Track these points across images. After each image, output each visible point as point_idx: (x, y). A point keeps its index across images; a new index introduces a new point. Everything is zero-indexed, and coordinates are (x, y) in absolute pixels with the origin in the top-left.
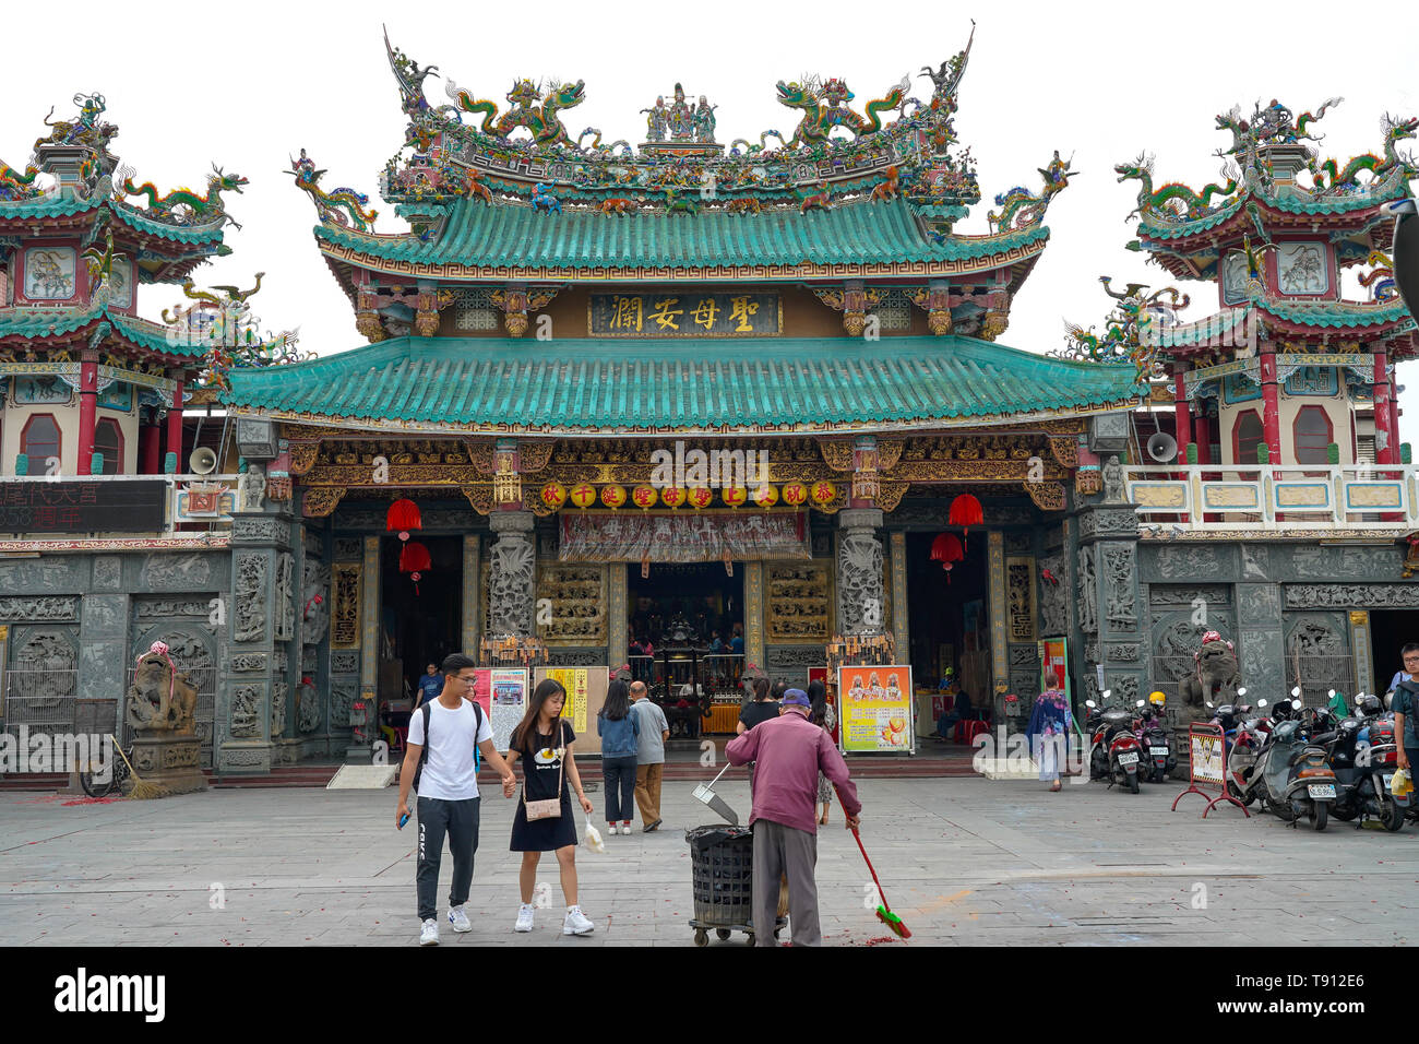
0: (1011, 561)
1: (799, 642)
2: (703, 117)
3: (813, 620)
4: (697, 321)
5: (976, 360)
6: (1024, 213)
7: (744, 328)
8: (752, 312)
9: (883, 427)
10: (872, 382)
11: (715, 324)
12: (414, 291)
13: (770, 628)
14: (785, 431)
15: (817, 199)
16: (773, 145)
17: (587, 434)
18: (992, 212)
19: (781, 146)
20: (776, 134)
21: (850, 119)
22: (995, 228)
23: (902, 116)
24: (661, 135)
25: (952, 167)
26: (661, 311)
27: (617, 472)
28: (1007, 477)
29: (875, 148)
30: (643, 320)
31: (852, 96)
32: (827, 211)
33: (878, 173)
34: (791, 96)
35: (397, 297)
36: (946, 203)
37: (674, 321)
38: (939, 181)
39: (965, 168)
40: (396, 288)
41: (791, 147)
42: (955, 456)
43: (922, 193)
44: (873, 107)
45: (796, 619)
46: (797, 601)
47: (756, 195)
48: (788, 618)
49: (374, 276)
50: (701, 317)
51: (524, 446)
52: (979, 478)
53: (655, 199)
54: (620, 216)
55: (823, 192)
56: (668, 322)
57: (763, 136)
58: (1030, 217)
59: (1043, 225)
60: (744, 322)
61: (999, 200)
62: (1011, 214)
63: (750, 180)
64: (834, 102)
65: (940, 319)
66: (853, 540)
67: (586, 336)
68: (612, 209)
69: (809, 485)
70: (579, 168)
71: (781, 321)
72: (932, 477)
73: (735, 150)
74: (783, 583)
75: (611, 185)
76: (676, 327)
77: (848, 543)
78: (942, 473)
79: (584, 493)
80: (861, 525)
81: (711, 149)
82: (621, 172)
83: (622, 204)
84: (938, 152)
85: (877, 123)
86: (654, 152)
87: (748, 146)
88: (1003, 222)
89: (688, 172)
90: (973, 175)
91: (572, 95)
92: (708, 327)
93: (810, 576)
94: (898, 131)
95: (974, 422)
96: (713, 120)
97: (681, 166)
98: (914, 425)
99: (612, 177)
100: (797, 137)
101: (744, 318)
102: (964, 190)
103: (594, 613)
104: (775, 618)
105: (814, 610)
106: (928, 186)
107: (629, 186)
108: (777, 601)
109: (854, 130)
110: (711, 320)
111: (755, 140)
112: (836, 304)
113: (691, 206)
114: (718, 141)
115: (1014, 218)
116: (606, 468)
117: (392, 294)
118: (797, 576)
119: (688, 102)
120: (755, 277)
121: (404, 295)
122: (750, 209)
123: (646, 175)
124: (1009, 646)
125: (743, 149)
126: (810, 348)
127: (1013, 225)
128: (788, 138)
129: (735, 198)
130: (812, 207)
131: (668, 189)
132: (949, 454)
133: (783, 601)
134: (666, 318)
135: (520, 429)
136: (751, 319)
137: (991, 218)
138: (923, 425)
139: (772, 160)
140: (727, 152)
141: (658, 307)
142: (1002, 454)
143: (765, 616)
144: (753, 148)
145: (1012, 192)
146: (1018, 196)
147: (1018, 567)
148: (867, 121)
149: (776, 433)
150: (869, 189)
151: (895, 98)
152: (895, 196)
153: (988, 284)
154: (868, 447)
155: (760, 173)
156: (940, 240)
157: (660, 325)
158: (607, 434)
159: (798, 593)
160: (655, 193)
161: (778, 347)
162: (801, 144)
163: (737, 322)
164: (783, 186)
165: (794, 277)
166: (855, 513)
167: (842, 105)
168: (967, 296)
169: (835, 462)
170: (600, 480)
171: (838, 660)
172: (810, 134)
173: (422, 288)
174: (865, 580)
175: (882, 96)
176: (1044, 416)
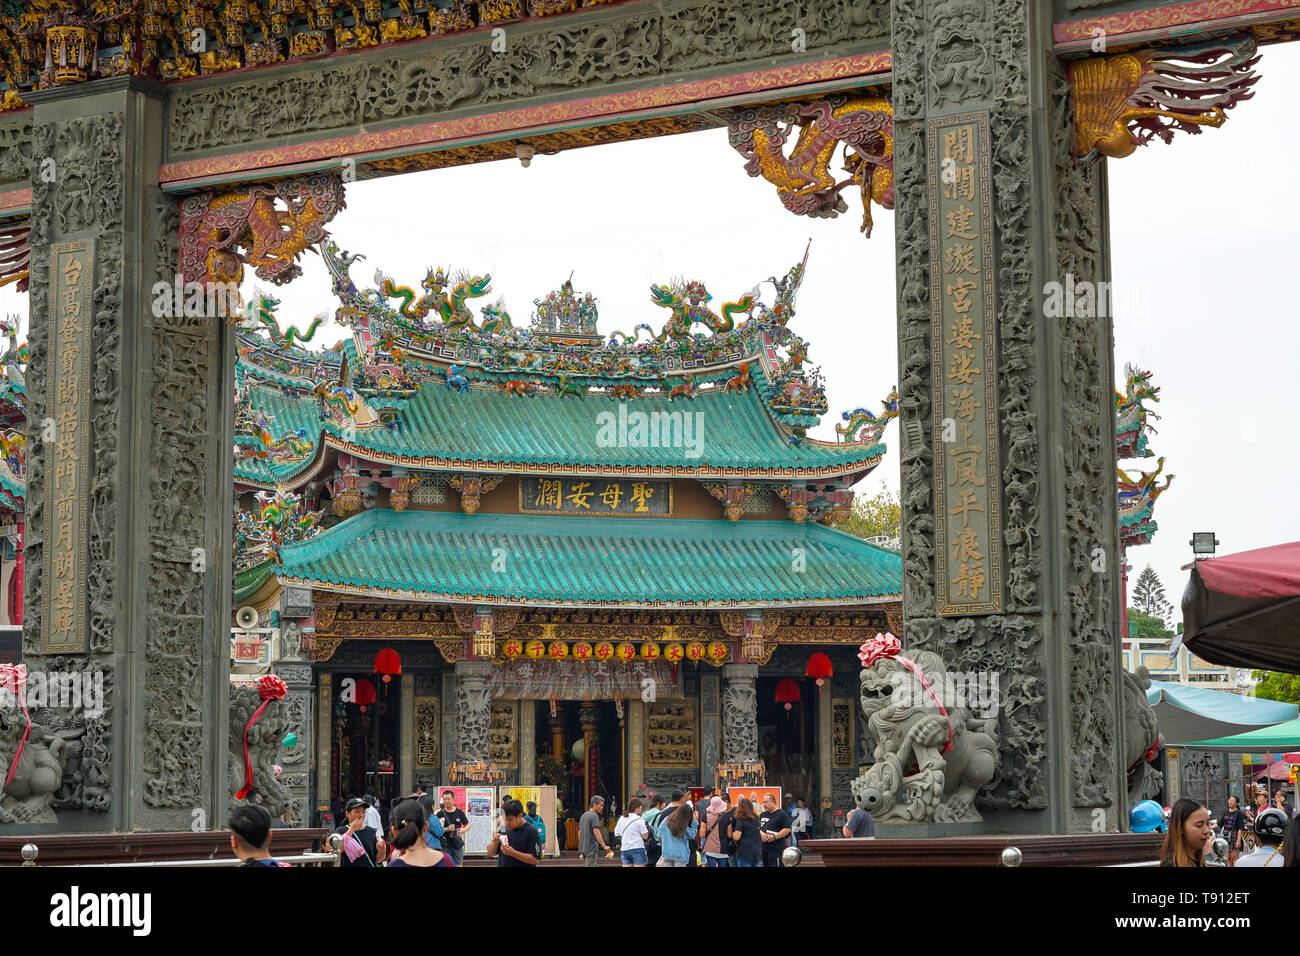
0: (836, 701)
1: (669, 766)
2: (586, 311)
3: (682, 749)
4: (605, 502)
5: (824, 544)
6: (866, 430)
7: (642, 508)
8: (648, 496)
9: (772, 605)
10: (753, 564)
11: (619, 505)
12: (389, 474)
13: (648, 755)
14: (701, 606)
15: (682, 388)
16: (644, 338)
17: (553, 605)
18: (839, 425)
19: (651, 339)
20: (648, 328)
21: (708, 318)
22: (842, 438)
23: (751, 318)
24: (552, 325)
25: (805, 382)
26: (576, 492)
27: (557, 631)
28: (850, 640)
29: (730, 345)
30: (563, 499)
31: (710, 298)
32: (690, 398)
33: (732, 367)
34: (662, 297)
35: (375, 479)
36: (803, 413)
37: (586, 501)
38: (796, 393)
39: (815, 383)
40: (376, 472)
41: (659, 340)
42: (812, 623)
43: (784, 404)
44: (728, 309)
45: (668, 747)
46: (670, 732)
47: (633, 383)
48: (662, 747)
49: (360, 461)
50: (608, 499)
51: (497, 611)
52: (830, 641)
53: (549, 382)
54: (520, 396)
55: (687, 383)
56: (581, 502)
57: (636, 329)
58: (871, 434)
59: (881, 441)
60: (642, 504)
61: (845, 416)
62: (855, 429)
63: (627, 369)
64: (695, 302)
65: (799, 511)
66: (737, 688)
67: (518, 513)
68: (514, 389)
69: (707, 645)
70: (484, 352)
71: (671, 504)
72: (795, 639)
73: (613, 341)
74: (658, 717)
75: (513, 369)
76: (588, 506)
77: (734, 691)
78: (802, 637)
79: (538, 649)
80: (743, 678)
81: (594, 339)
82: (521, 356)
83: (523, 386)
84: (795, 369)
85: (731, 322)
86: (546, 341)
87: (624, 337)
88: (849, 434)
89: (577, 360)
90: (822, 390)
91: (478, 287)
92: (614, 507)
93: (680, 712)
94: (749, 330)
95: (837, 603)
96: (596, 313)
97: (571, 353)
98: (794, 604)
99: (513, 361)
100: (665, 332)
101: (642, 500)
102: (814, 401)
103: (507, 740)
104: (652, 746)
105: (683, 741)
106: (788, 398)
107: (528, 370)
108: (652, 732)
109: (711, 329)
110: (616, 501)
111: (630, 333)
112: (720, 495)
113: (579, 390)
114: (600, 333)
115: (859, 432)
116: (549, 627)
117: (371, 476)
118: (669, 712)
119: (577, 297)
120: (664, 475)
121: (381, 476)
122: (628, 395)
123: (540, 360)
124: (833, 770)
125: (620, 340)
126: (695, 528)
127: (857, 437)
128: (658, 333)
129: (616, 384)
130: (679, 394)
131: (560, 374)
132: (808, 621)
133: (659, 732)
134: (580, 498)
135: (503, 600)
136: (648, 501)
137: (839, 430)
138: (801, 604)
139: (645, 351)
140: (607, 341)
141: (574, 489)
142: (847, 622)
143: (644, 745)
144: (630, 340)
145: (857, 412)
146: (860, 416)
147: (841, 707)
148: (723, 321)
149: (694, 607)
150: (724, 381)
151: (747, 304)
152: (745, 388)
153: (836, 484)
154: (756, 618)
155: (635, 362)
156: (797, 443)
157: (575, 504)
158: (568, 605)
159: (670, 726)
160: (550, 377)
161: (670, 527)
162: (669, 338)
163: (636, 504)
164: (655, 376)
165: (693, 476)
166: (740, 667)
167: (701, 304)
168: (820, 493)
169: (731, 629)
170: (545, 637)
171: (726, 783)
172: (677, 330)
173: (396, 474)
174: (745, 720)
175: (736, 301)
176: (887, 599)
